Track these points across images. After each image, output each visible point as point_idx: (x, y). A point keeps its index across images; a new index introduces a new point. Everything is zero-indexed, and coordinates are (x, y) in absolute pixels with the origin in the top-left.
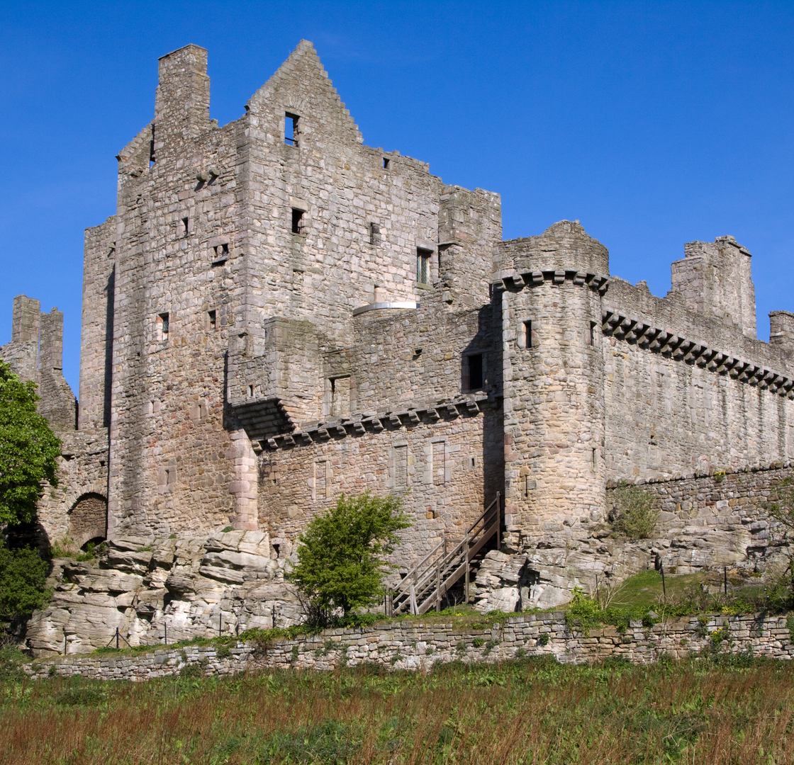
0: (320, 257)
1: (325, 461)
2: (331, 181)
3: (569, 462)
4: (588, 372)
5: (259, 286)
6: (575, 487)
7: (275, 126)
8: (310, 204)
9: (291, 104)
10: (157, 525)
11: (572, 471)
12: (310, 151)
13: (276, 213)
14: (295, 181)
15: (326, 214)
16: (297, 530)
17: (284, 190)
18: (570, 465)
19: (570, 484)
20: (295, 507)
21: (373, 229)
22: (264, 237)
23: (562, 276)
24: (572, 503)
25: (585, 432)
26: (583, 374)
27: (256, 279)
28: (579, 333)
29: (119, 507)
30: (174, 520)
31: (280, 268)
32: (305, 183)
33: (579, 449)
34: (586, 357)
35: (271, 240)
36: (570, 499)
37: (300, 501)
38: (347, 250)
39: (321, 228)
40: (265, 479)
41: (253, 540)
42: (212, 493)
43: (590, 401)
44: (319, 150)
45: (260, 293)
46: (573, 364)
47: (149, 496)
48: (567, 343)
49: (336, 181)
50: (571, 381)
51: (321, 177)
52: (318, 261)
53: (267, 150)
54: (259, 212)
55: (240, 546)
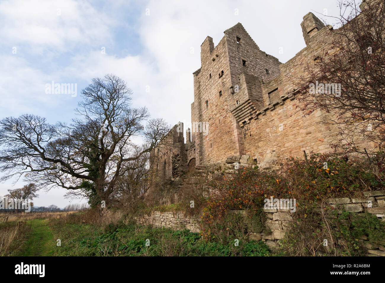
1: (274, 120)
7: (234, 38)
8: (247, 60)
9: (238, 35)
10: (209, 161)
12: (245, 47)
13: (238, 60)
14: (242, 53)
15: (252, 63)
16: (264, 151)
17: (239, 54)
20: (262, 142)
21: (267, 71)
22: (234, 65)
29: (198, 159)
30: (214, 158)
32: (245, 54)
37: (264, 139)
38: (261, 74)
39: (252, 66)
40: (247, 136)
41: (245, 158)
42: (226, 145)
44: (248, 48)
47: (207, 153)
51: (249, 54)
53: (232, 43)
54: (232, 58)
55: (240, 161)
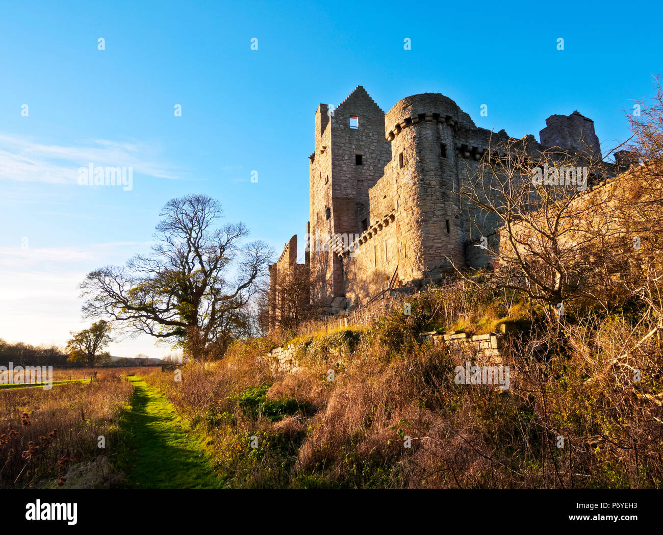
0: (372, 174)
2: (376, 141)
3: (428, 231)
4: (439, 173)
5: (339, 189)
6: (433, 246)
7: (345, 122)
8: (365, 152)
9: (353, 112)
11: (430, 236)
12: (364, 130)
13: (346, 158)
14: (356, 143)
15: (374, 155)
17: (351, 148)
18: (428, 232)
19: (430, 244)
22: (341, 168)
23: (417, 118)
24: (432, 257)
25: (439, 210)
26: (435, 175)
27: (336, 186)
28: (431, 150)
31: (350, 180)
32: (361, 143)
33: (435, 221)
34: (437, 164)
35: (345, 169)
36: (430, 254)
39: (371, 161)
41: (337, 301)
43: (442, 191)
44: (369, 129)
45: (339, 192)
46: (427, 169)
48: (423, 158)
49: (378, 141)
50: (427, 180)
51: (370, 140)
52: (371, 176)
53: (340, 132)
54: (337, 157)
55: (332, 304)
